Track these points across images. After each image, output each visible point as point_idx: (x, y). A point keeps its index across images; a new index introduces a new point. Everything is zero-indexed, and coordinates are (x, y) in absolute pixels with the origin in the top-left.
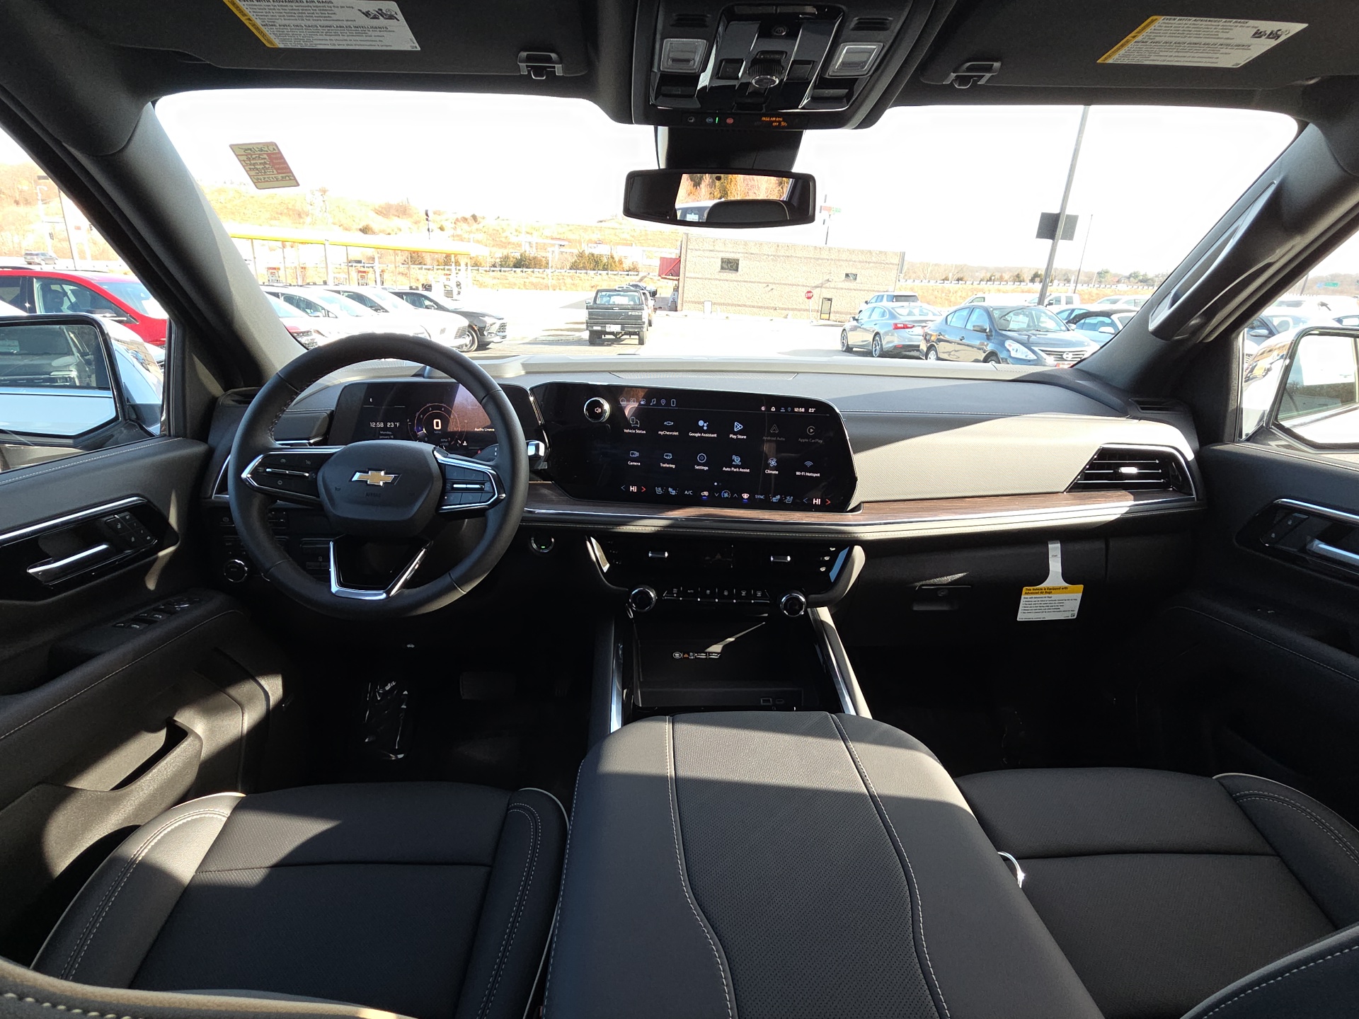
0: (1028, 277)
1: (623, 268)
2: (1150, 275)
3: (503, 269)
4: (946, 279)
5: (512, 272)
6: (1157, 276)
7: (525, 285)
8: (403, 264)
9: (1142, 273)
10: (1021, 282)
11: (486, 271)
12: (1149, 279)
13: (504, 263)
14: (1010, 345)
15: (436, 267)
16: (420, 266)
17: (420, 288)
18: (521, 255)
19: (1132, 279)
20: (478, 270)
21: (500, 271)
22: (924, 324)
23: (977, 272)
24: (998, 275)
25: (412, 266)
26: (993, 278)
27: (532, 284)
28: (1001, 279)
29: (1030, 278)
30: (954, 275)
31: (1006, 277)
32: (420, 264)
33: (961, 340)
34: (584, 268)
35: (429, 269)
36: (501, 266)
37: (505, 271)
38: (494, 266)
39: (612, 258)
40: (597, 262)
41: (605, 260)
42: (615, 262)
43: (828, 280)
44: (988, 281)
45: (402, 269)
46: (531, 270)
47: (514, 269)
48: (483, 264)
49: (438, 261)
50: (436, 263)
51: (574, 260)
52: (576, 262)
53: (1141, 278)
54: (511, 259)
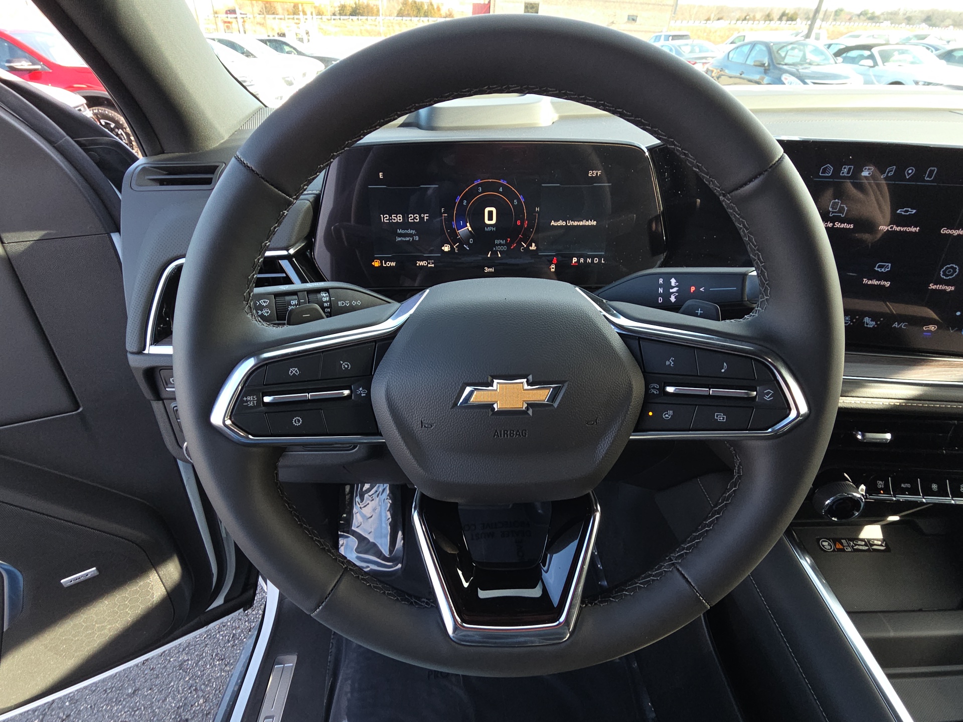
0: (776, 16)
1: (441, 14)
2: (877, 14)
3: (342, 17)
4: (708, 19)
5: (350, 20)
6: (883, 14)
7: (361, 33)
8: (259, 14)
9: (870, 11)
10: (770, 20)
11: (328, 20)
12: (875, 17)
13: (342, 12)
14: (786, 79)
15: (287, 17)
16: (274, 16)
17: (276, 35)
18: (355, 4)
19: (862, 17)
20: (321, 19)
21: (340, 19)
22: (704, 61)
23: (733, 12)
24: (751, 16)
25: (267, 16)
26: (748, 17)
27: (367, 31)
28: (754, 19)
29: (778, 17)
30: (715, 16)
31: (758, 16)
32: (273, 14)
33: (741, 74)
34: (408, 15)
35: (281, 19)
36: (340, 14)
37: (344, 20)
38: (334, 14)
39: (431, 4)
40: (419, 10)
41: (426, 7)
42: (434, 9)
43: (613, 23)
44: (743, 20)
45: (259, 18)
46: (366, 17)
47: (351, 17)
48: (325, 13)
49: (288, 11)
50: (286, 13)
51: (399, 8)
52: (401, 9)
53: (869, 15)
54: (348, 8)
